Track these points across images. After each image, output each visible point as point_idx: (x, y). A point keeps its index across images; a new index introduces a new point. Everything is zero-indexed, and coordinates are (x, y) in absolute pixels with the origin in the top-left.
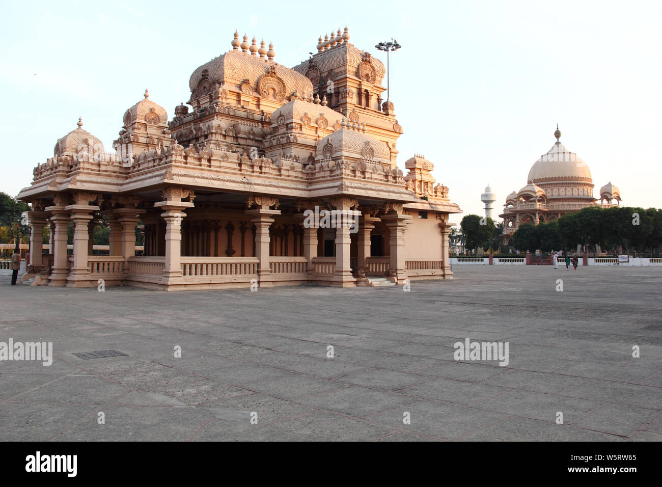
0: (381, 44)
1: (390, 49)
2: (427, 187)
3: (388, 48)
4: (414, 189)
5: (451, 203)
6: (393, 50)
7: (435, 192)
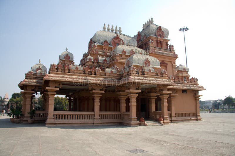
0: (181, 29)
1: (185, 30)
2: (186, 79)
3: (183, 30)
4: (179, 80)
5: (199, 85)
6: (186, 31)
7: (191, 81)
